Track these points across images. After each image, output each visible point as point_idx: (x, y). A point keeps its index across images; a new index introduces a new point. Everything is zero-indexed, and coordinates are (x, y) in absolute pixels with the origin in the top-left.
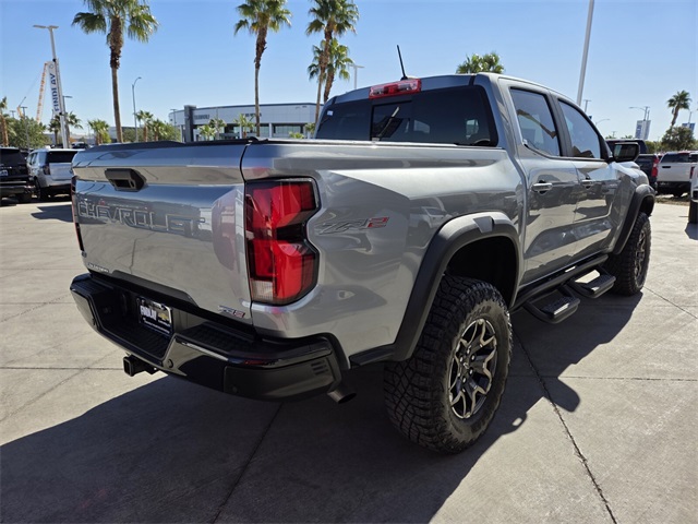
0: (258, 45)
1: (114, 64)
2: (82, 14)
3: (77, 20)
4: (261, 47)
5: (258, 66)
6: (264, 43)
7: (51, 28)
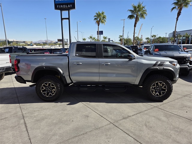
0: (178, 14)
1: (135, 26)
2: (130, 15)
3: (128, 17)
4: (179, 14)
5: (177, 20)
6: (181, 12)
7: (124, 20)
